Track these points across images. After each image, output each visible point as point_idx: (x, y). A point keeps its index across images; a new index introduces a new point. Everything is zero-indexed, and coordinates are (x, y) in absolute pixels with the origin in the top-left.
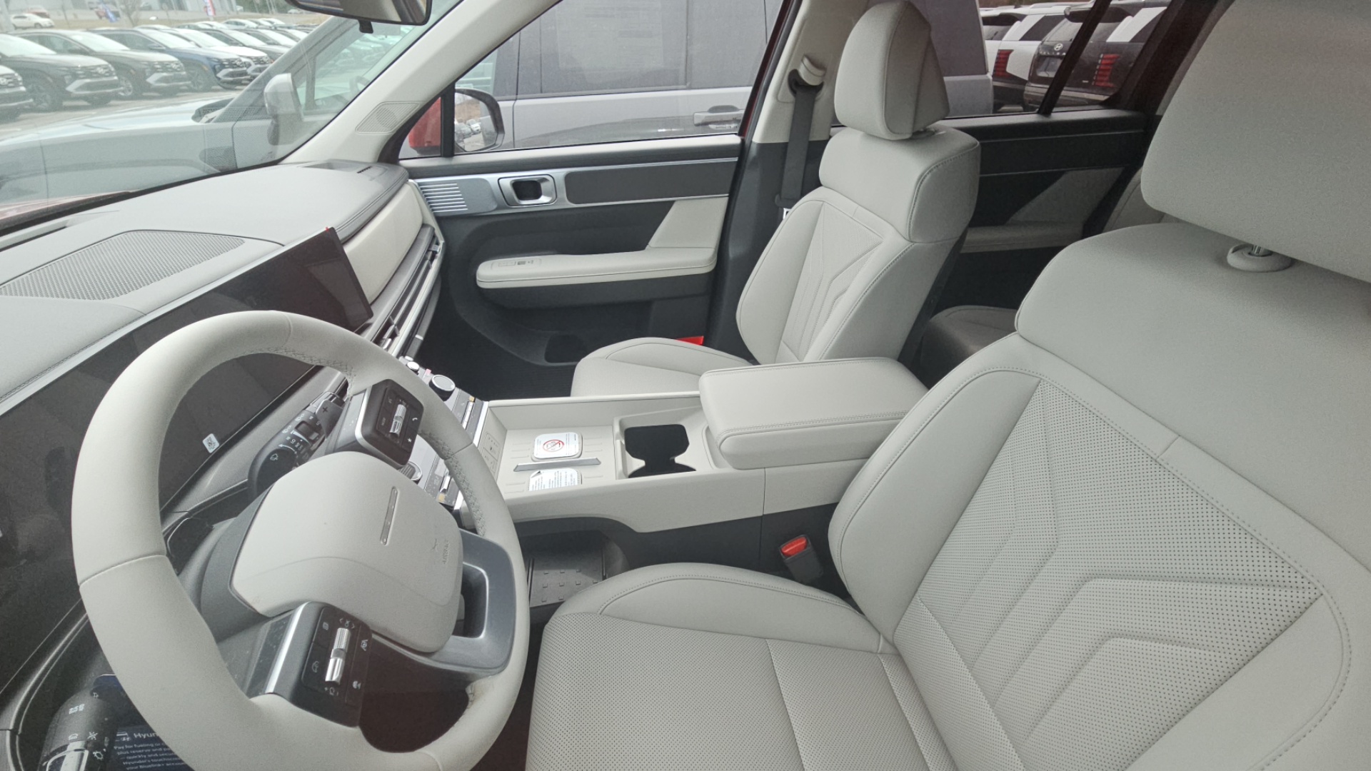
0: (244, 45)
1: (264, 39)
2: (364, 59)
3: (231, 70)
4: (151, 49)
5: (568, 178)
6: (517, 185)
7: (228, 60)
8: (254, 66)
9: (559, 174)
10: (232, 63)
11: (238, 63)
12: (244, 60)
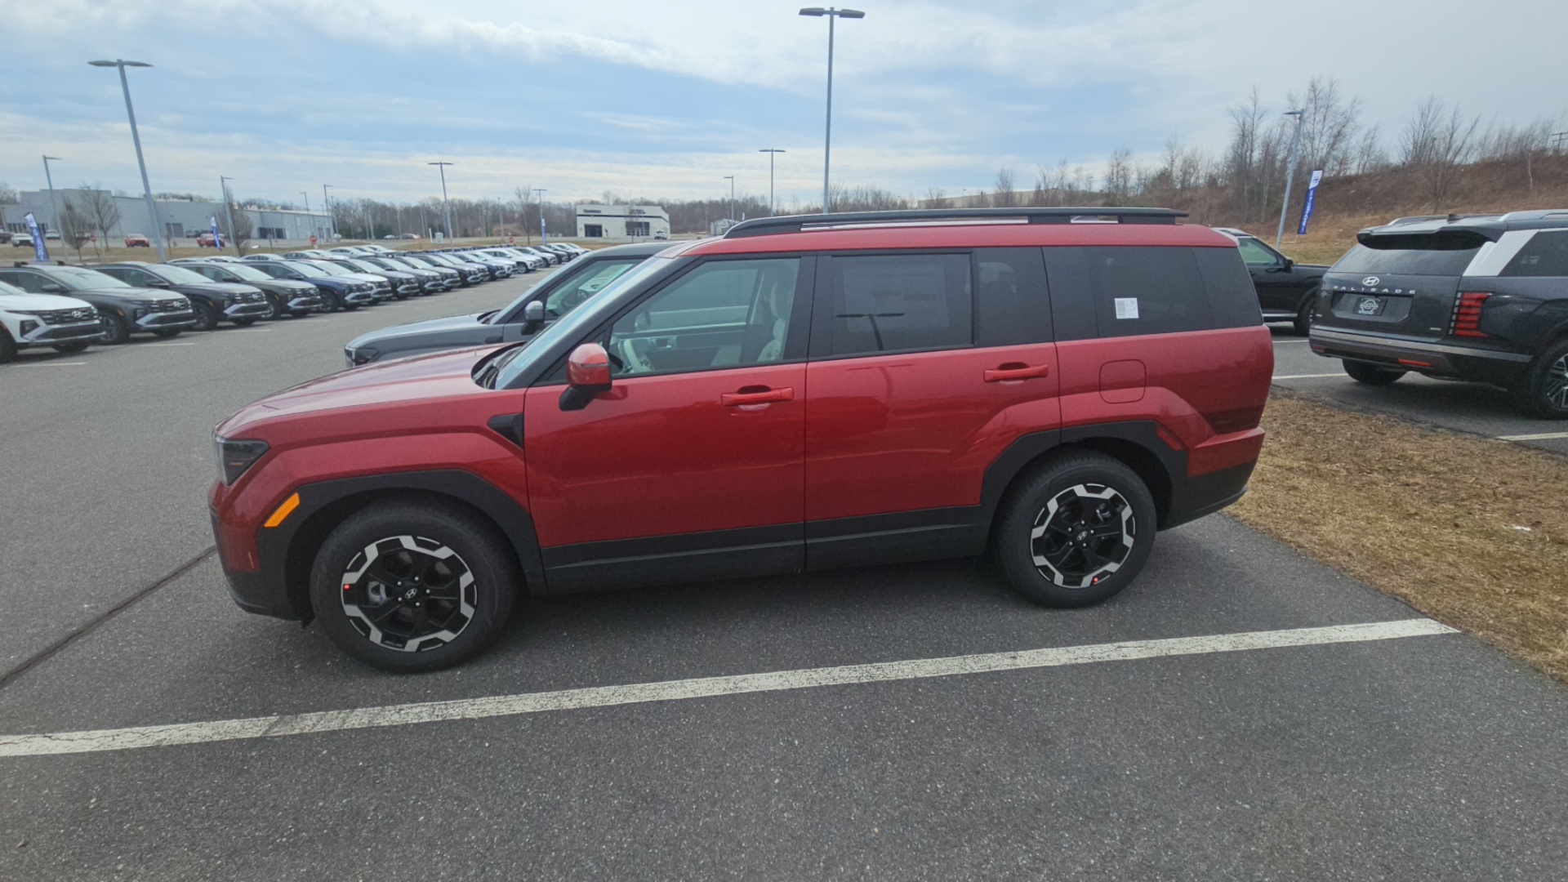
0: (366, 272)
1: (382, 266)
2: (469, 279)
3: (358, 293)
4: (291, 278)
5: (678, 339)
6: (658, 341)
7: (357, 286)
8: (375, 290)
9: (674, 337)
10: (359, 288)
11: (364, 287)
12: (369, 285)
